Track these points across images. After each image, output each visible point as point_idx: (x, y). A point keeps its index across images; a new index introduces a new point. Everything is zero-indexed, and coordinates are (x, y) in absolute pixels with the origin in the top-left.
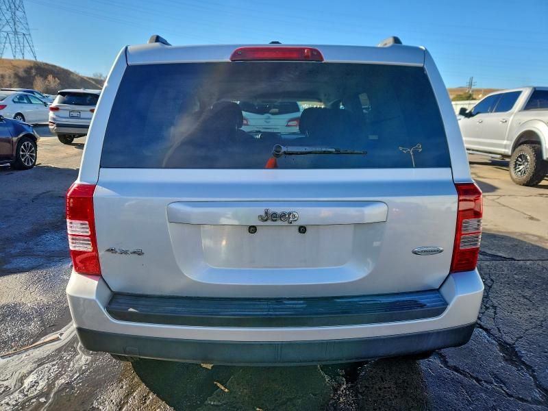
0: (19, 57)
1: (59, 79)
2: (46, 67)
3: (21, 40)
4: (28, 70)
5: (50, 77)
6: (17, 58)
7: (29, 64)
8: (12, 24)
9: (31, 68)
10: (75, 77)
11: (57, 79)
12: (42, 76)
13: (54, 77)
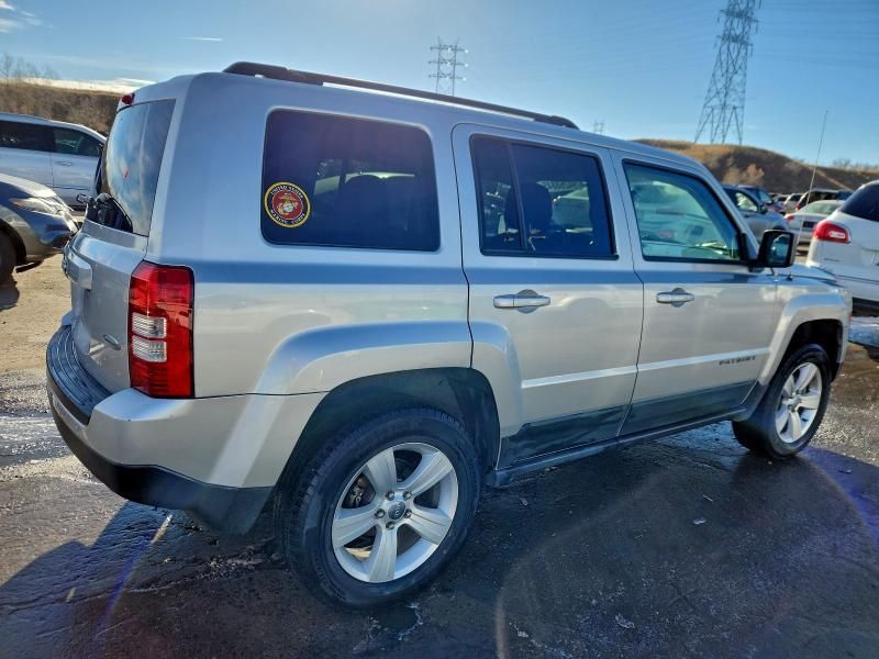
0: (718, 141)
1: (764, 170)
2: (752, 153)
3: (728, 116)
4: (723, 160)
5: (752, 168)
6: (715, 142)
7: (727, 150)
8: (722, 96)
9: (728, 156)
10: (792, 167)
11: (760, 170)
12: (738, 167)
13: (758, 168)
